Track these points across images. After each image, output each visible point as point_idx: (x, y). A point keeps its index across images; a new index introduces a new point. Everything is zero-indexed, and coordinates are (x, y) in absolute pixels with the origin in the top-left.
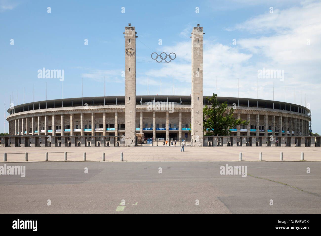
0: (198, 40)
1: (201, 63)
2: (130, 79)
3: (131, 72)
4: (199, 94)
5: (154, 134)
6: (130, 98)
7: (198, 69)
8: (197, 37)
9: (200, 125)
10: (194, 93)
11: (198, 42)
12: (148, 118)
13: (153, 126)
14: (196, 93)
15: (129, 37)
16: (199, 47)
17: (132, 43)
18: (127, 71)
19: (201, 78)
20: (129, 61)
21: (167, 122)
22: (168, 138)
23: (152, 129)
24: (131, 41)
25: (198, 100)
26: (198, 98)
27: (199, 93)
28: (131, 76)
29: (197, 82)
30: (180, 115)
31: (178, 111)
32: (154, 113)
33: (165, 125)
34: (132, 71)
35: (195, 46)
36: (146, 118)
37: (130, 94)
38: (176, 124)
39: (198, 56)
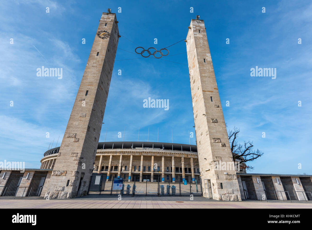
0: (199, 31)
1: (207, 53)
2: (95, 65)
3: (99, 57)
4: (213, 92)
5: (141, 175)
6: (87, 91)
7: (204, 59)
8: (197, 28)
9: (224, 145)
10: (203, 90)
11: (200, 32)
12: (137, 161)
13: (141, 168)
14: (206, 90)
15: (106, 21)
16: (202, 37)
17: (108, 27)
18: (93, 55)
19: (211, 70)
20: (99, 44)
21: (152, 164)
22: (152, 180)
23: (139, 171)
24: (107, 25)
25: (212, 101)
26: (211, 97)
27: (211, 90)
28: (98, 62)
29: (206, 75)
30: (163, 159)
31: (161, 155)
32: (142, 156)
33: (150, 168)
34: (101, 56)
35: (196, 36)
36: (136, 161)
37: (88, 85)
38: (159, 167)
39: (201, 45)
